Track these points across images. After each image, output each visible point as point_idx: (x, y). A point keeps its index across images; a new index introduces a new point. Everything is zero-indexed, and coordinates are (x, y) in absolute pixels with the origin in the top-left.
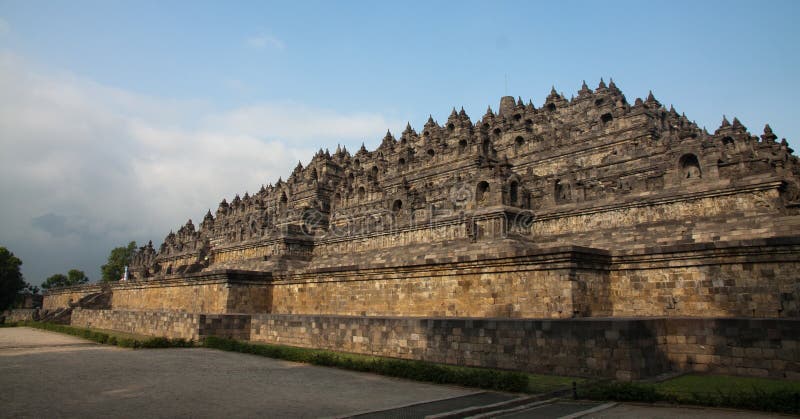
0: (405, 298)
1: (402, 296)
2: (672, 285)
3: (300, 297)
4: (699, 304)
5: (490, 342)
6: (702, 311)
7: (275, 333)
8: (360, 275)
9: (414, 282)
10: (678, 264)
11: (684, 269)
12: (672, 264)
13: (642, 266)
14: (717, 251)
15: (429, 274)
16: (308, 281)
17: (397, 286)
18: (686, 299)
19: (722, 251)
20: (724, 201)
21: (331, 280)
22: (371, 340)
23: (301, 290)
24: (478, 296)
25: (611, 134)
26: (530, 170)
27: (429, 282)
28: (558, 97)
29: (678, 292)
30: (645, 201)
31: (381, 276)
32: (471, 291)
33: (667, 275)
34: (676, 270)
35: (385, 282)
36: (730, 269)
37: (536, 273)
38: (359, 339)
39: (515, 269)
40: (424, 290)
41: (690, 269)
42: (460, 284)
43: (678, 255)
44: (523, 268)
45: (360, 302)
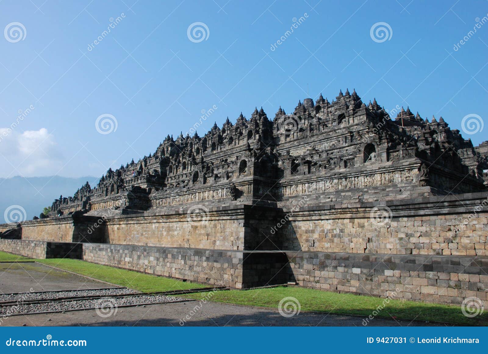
0: (166, 235)
1: (165, 233)
2: (313, 232)
3: (118, 233)
4: (326, 244)
5: (183, 263)
6: (327, 248)
7: (92, 255)
8: (145, 220)
9: (171, 224)
10: (317, 218)
11: (320, 221)
12: (313, 218)
13: (299, 219)
14: (336, 211)
15: (178, 220)
16: (121, 223)
17: (163, 227)
18: (320, 240)
19: (339, 210)
20: (387, 176)
21: (132, 222)
22: (133, 260)
23: (118, 229)
24: (200, 234)
25: (344, 128)
26: (288, 152)
27: (178, 225)
28: (323, 100)
29: (316, 236)
30: (341, 175)
31: (155, 221)
32: (197, 231)
33: (311, 225)
34: (316, 222)
35: (157, 225)
36: (343, 222)
37: (228, 221)
38: (127, 259)
39: (217, 218)
40: (176, 230)
41: (323, 221)
42: (192, 226)
43: (316, 212)
44: (221, 218)
45: (145, 237)
